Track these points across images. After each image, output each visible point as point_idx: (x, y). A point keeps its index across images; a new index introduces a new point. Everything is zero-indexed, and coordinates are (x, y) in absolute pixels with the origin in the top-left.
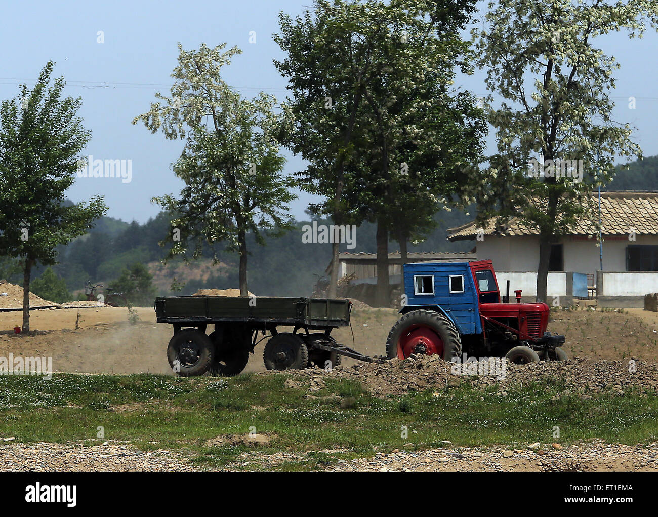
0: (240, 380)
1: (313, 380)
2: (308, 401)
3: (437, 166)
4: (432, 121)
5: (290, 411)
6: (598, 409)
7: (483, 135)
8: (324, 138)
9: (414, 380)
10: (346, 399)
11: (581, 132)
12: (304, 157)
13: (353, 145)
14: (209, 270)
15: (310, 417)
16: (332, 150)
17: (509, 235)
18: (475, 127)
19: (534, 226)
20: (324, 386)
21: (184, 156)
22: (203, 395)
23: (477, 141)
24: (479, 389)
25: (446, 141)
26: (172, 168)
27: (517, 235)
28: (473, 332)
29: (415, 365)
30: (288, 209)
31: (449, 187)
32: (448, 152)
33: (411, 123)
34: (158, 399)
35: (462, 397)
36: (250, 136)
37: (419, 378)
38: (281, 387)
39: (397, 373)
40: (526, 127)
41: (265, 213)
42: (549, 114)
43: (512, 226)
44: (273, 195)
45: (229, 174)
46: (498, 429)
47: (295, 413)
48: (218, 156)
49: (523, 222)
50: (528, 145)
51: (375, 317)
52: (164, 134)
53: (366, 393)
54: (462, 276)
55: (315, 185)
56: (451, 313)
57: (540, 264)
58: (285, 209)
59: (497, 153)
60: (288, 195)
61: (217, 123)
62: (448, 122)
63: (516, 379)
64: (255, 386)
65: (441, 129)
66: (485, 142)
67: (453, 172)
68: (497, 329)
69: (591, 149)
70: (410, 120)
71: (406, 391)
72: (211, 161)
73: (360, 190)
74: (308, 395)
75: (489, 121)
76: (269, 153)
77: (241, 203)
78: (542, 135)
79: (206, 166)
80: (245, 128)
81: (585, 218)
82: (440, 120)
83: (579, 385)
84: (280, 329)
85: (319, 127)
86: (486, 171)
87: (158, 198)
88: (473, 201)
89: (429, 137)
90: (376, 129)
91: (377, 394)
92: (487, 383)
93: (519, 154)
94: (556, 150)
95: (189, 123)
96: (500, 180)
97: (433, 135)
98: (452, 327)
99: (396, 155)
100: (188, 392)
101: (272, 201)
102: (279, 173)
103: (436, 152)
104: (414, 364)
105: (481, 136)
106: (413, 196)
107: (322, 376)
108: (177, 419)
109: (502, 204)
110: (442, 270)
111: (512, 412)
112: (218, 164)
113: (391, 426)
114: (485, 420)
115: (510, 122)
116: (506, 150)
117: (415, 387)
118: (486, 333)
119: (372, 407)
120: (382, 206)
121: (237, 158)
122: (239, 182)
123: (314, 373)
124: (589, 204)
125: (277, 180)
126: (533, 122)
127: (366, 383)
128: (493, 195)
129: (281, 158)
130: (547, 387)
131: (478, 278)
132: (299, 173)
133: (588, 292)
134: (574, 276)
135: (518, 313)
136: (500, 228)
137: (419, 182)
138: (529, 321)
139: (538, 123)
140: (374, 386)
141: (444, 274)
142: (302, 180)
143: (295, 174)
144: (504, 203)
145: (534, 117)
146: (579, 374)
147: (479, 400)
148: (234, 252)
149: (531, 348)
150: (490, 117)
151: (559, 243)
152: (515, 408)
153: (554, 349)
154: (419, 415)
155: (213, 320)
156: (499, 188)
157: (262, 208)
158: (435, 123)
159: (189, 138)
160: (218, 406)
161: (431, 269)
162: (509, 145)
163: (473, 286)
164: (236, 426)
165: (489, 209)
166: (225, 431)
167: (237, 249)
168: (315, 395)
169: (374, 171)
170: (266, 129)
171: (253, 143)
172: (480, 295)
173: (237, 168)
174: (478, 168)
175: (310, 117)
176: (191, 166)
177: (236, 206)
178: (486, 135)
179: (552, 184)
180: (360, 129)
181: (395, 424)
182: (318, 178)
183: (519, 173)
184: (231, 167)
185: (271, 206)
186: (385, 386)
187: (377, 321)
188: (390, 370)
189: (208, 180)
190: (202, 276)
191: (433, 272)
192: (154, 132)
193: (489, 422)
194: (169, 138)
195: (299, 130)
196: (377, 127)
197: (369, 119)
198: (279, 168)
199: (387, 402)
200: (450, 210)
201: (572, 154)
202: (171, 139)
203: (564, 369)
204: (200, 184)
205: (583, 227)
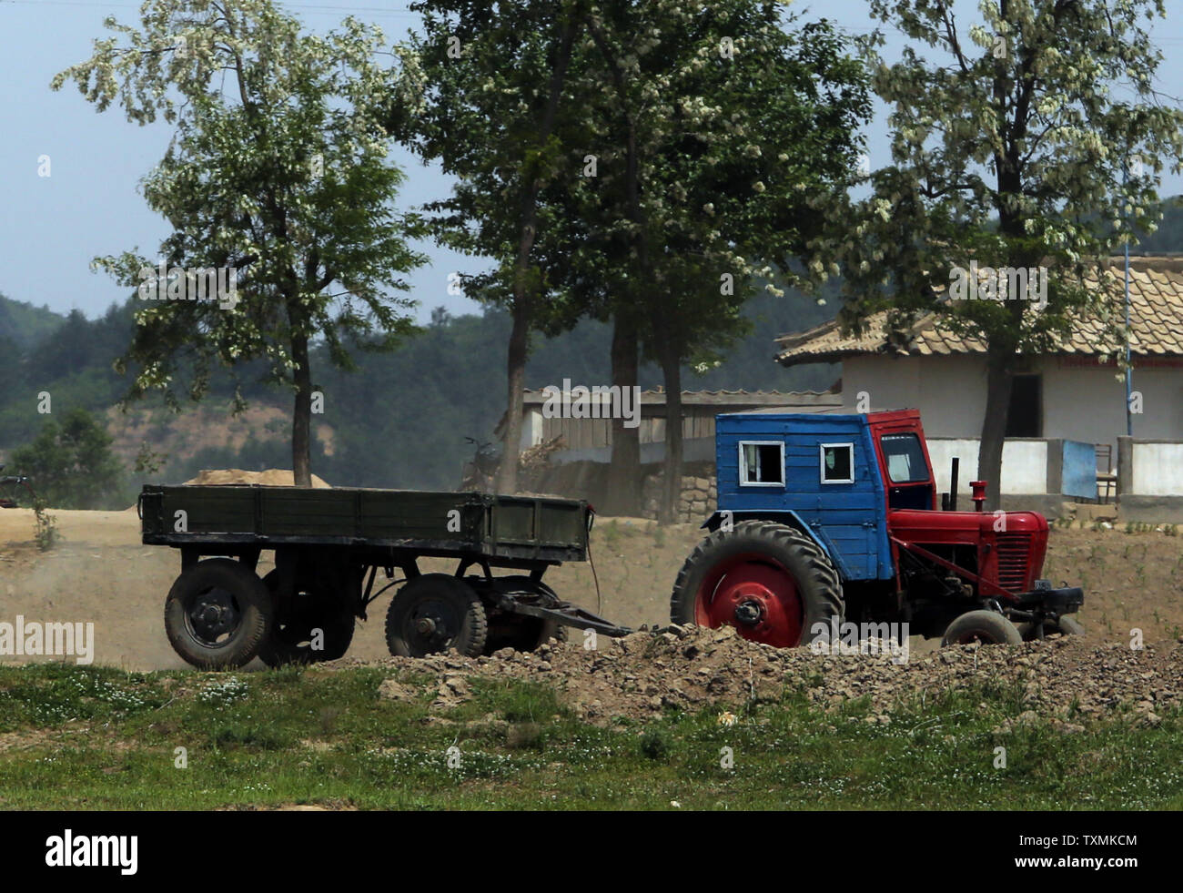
0: (277, 679)
1: (445, 681)
2: (433, 730)
3: (753, 193)
4: (744, 89)
5: (389, 752)
6: (1098, 755)
7: (861, 121)
8: (494, 127)
9: (677, 684)
10: (519, 726)
11: (1084, 118)
12: (447, 167)
13: (558, 141)
14: (245, 426)
15: (435, 766)
16: (510, 151)
17: (917, 353)
18: (841, 104)
19: (973, 332)
20: (469, 696)
21: (168, 162)
22: (190, 713)
23: (847, 136)
24: (827, 707)
25: (774, 134)
26: (142, 190)
27: (936, 353)
28: (872, 575)
29: (679, 650)
30: (405, 287)
31: (780, 241)
32: (778, 159)
33: (694, 93)
34: (87, 722)
35: (787, 726)
36: (320, 117)
37: (687, 680)
38: (371, 698)
39: (638, 669)
40: (957, 103)
41: (355, 297)
42: (1011, 75)
43: (925, 333)
44: (372, 254)
45: (271, 204)
46: (867, 800)
47: (401, 756)
48: (248, 164)
49: (949, 324)
50: (962, 145)
51: (604, 539)
52: (122, 112)
53: (565, 713)
54: (851, 445)
55: (471, 232)
56: (823, 529)
57: (987, 421)
58: (399, 288)
59: (891, 163)
60: (407, 255)
61: (247, 88)
62: (780, 91)
63: (913, 684)
64: (312, 695)
65: (763, 107)
66: (864, 139)
67: (791, 207)
68: (928, 570)
69: (1109, 157)
70: (691, 86)
71: (658, 709)
72: (232, 174)
73: (574, 246)
74: (431, 717)
75: (874, 90)
76: (365, 159)
77: (300, 272)
78: (995, 122)
79: (219, 187)
80: (310, 101)
81: (1092, 316)
82: (761, 86)
83: (1057, 700)
84: (427, 565)
85: (482, 98)
86: (864, 204)
87: (107, 260)
88: (835, 273)
89: (734, 125)
90: (612, 107)
91: (591, 715)
92: (843, 694)
93: (940, 168)
94: (1027, 158)
95: (182, 87)
96: (896, 226)
97: (742, 120)
98: (823, 561)
99: (659, 166)
100: (157, 706)
101: (369, 267)
102: (386, 204)
103: (750, 160)
104: (677, 647)
105: (855, 125)
106: (696, 261)
107: (466, 673)
108: (129, 768)
109: (899, 280)
110: (807, 430)
111: (900, 760)
112: (245, 181)
113: (621, 790)
114: (837, 779)
115: (920, 93)
116: (911, 157)
117: (679, 701)
118: (902, 578)
119: (578, 746)
120: (626, 282)
121: (290, 167)
122: (296, 224)
123: (449, 666)
124: (1101, 284)
125: (384, 220)
126: (974, 93)
127: (565, 690)
128: (881, 261)
129: (392, 171)
130: (983, 705)
131: (887, 451)
132: (435, 206)
133: (1098, 486)
134: (1067, 449)
135: (978, 534)
136: (897, 338)
137: (711, 227)
138: (1000, 553)
139: (984, 96)
140: (585, 696)
141: (809, 441)
142: (442, 221)
143: (426, 207)
144: (905, 278)
145: (977, 83)
146: (1056, 675)
147: (824, 732)
148: (280, 384)
149: (1005, 614)
150: (877, 80)
151: (1034, 372)
152: (907, 751)
153: (1057, 619)
154: (686, 766)
155: (273, 540)
156: (894, 245)
157: (348, 283)
158: (749, 92)
159: (182, 123)
160: (225, 739)
161: (780, 427)
162: (919, 146)
163: (874, 468)
164: (262, 785)
165: (871, 292)
166: (236, 797)
167: (286, 378)
168: (447, 717)
169: (607, 202)
170: (358, 102)
171: (329, 134)
172: (891, 491)
173: (290, 191)
174: (847, 198)
175: (463, 77)
176: (186, 186)
177: (288, 280)
178: (867, 122)
179: (1018, 236)
180: (577, 104)
181: (630, 786)
182: (478, 218)
183: (940, 210)
184: (275, 188)
185: (367, 280)
186: (610, 698)
187: (608, 546)
188: (623, 660)
189: (225, 217)
190: (230, 439)
191: (784, 436)
192: (102, 107)
193: (847, 784)
194: (136, 122)
195: (436, 105)
196: (615, 100)
197: (596, 81)
198: (387, 193)
199: (613, 735)
200: (780, 293)
201: (1063, 169)
202: (142, 123)
203: (1022, 664)
204: (205, 228)
205: (1086, 335)
